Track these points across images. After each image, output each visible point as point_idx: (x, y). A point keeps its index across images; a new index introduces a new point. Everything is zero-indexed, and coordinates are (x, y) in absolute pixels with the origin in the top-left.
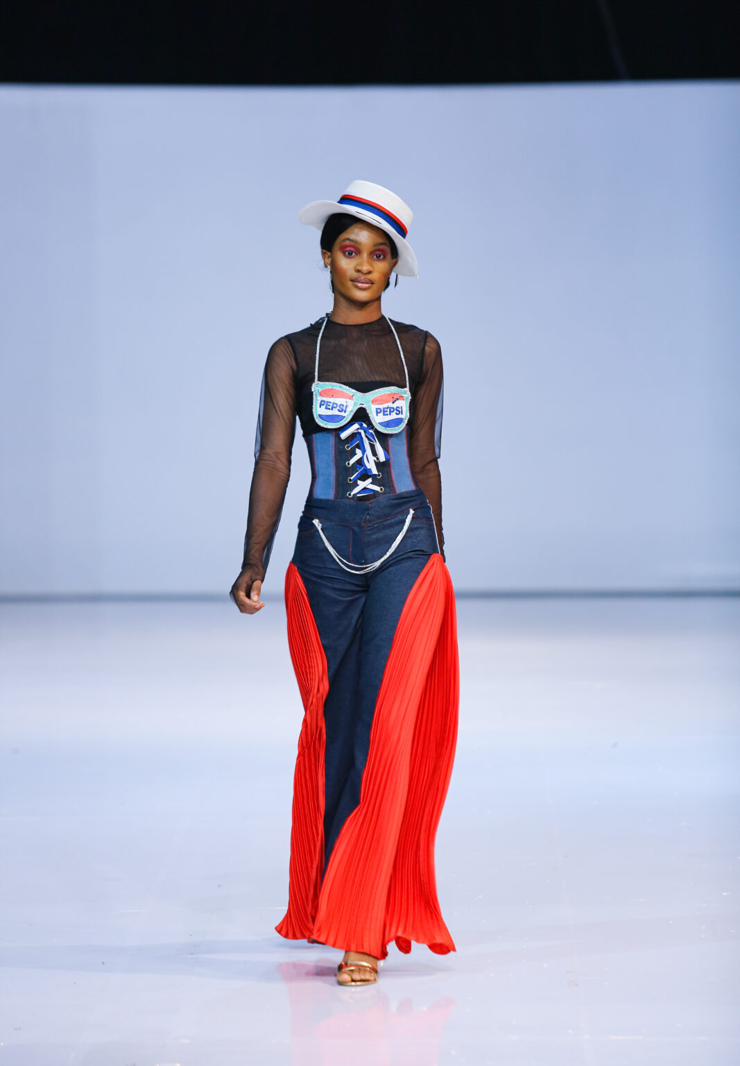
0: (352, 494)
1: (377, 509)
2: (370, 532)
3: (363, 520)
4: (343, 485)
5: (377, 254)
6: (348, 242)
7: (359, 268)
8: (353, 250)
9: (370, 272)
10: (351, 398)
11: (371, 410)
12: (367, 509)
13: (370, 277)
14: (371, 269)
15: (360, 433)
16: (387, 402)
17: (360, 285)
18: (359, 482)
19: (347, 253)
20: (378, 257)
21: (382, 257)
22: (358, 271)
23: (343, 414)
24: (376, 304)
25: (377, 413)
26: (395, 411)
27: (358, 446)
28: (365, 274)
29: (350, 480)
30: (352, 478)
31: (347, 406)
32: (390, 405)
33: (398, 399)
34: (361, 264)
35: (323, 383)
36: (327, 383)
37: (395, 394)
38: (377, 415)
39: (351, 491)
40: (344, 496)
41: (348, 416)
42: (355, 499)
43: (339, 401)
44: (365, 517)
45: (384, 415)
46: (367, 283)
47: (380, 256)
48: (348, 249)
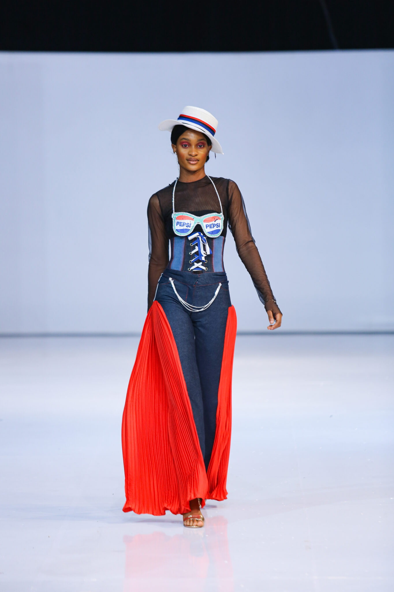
0: (191, 269)
1: (202, 279)
2: (198, 290)
3: (194, 283)
4: (187, 264)
5: (199, 145)
6: (184, 140)
7: (190, 153)
8: (187, 144)
9: (196, 155)
10: (193, 219)
11: (204, 226)
12: (197, 278)
13: (196, 157)
14: (197, 153)
15: (199, 238)
16: (212, 221)
17: (192, 162)
18: (195, 263)
19: (184, 146)
20: (200, 146)
21: (202, 146)
22: (190, 155)
23: (188, 228)
24: (202, 170)
25: (207, 227)
26: (216, 226)
27: (197, 245)
28: (194, 156)
29: (191, 262)
30: (192, 261)
31: (190, 224)
32: (213, 222)
33: (217, 219)
34: (192, 151)
35: (177, 213)
36: (180, 213)
37: (216, 217)
38: (207, 228)
39: (190, 267)
40: (186, 270)
41: (192, 229)
42: (192, 271)
43: (186, 221)
44: (195, 282)
45: (210, 228)
46: (196, 161)
47: (201, 146)
48: (184, 144)
